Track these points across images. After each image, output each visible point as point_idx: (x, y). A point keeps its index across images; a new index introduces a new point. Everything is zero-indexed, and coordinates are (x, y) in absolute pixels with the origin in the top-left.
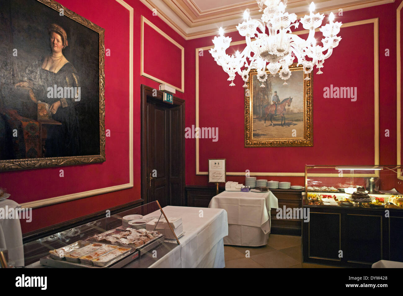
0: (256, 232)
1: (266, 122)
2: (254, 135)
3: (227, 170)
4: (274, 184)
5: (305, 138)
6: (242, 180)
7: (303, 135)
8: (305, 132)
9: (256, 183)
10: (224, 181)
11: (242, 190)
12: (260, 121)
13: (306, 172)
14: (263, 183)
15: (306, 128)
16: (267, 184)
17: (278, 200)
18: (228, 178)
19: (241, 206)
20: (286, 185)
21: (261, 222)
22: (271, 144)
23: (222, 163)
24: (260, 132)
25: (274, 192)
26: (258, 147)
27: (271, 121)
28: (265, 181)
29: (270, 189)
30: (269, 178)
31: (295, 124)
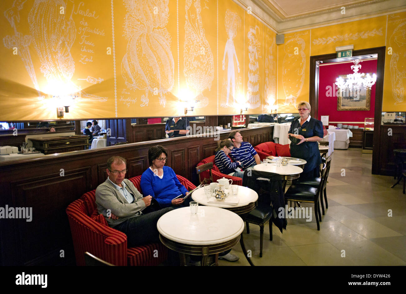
0: (344, 143)
1: (348, 100)
2: (342, 105)
3: (330, 120)
4: (351, 127)
5: (366, 107)
6: (336, 125)
7: (365, 106)
8: (367, 104)
9: (342, 126)
10: (328, 125)
11: (336, 129)
12: (345, 99)
13: (365, 121)
14: (346, 126)
15: (367, 103)
16: (348, 127)
17: (353, 133)
18: (330, 124)
19: (338, 133)
20: (357, 127)
21: (346, 139)
22: (350, 109)
23: (327, 117)
24: (345, 104)
25: (351, 130)
26: (343, 111)
27: (350, 99)
28: (347, 125)
29: (349, 129)
30: (348, 124)
31: (362, 101)
